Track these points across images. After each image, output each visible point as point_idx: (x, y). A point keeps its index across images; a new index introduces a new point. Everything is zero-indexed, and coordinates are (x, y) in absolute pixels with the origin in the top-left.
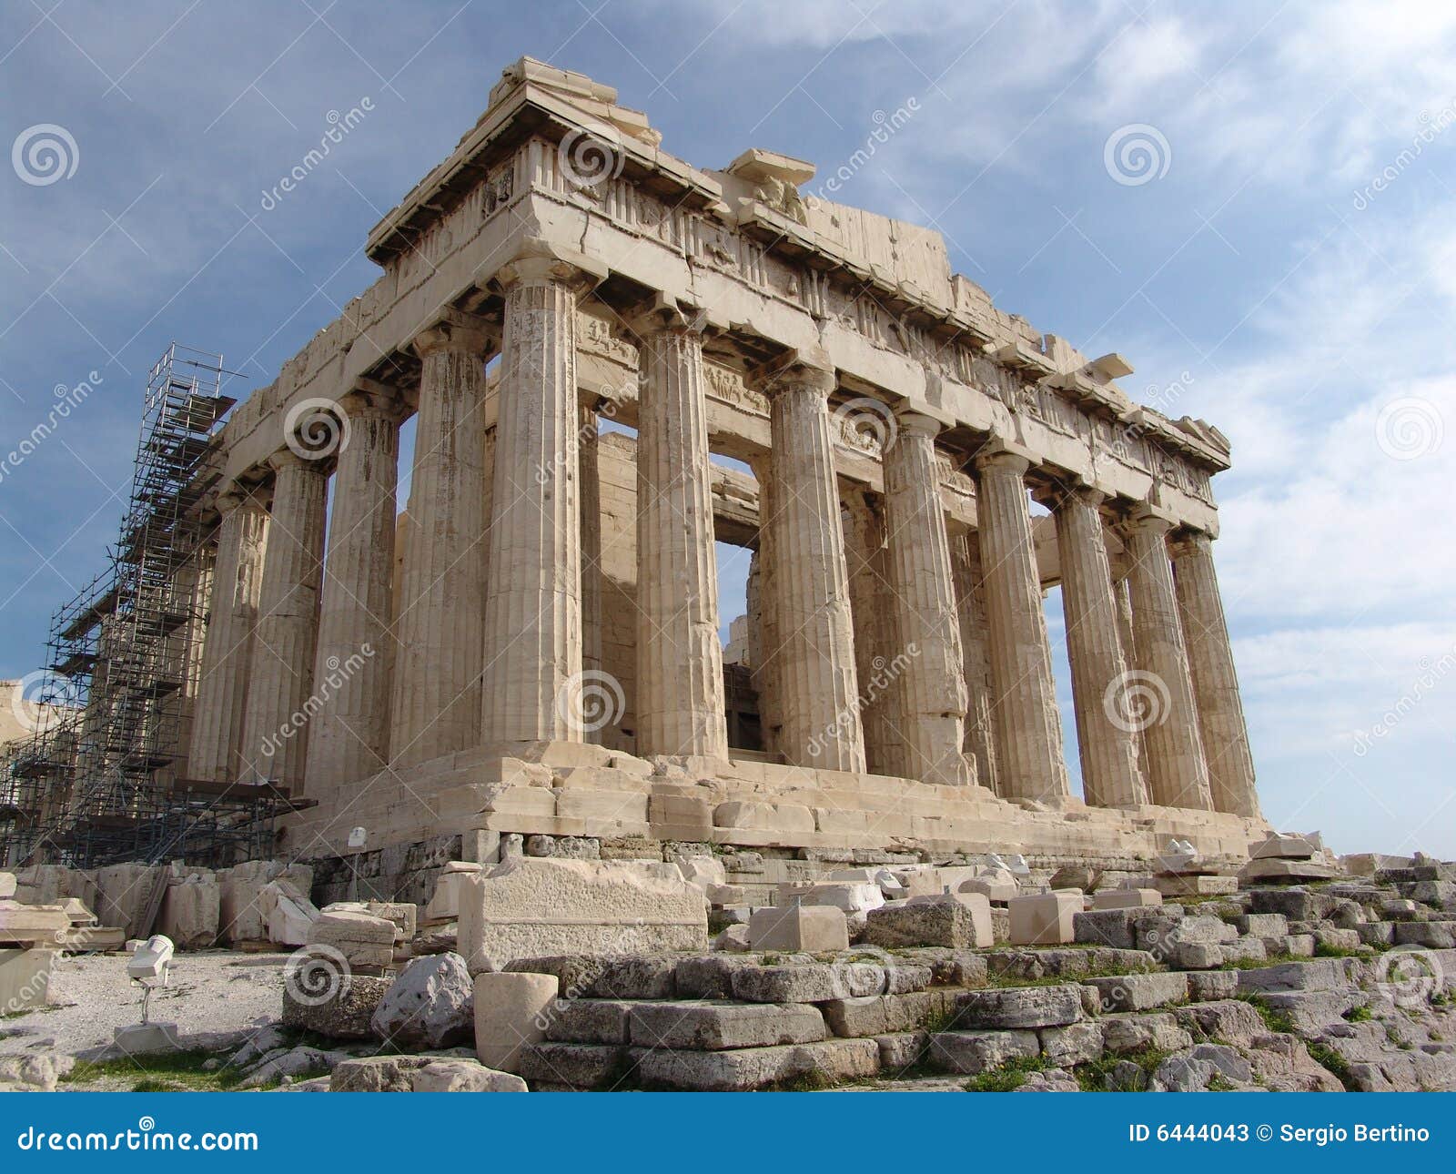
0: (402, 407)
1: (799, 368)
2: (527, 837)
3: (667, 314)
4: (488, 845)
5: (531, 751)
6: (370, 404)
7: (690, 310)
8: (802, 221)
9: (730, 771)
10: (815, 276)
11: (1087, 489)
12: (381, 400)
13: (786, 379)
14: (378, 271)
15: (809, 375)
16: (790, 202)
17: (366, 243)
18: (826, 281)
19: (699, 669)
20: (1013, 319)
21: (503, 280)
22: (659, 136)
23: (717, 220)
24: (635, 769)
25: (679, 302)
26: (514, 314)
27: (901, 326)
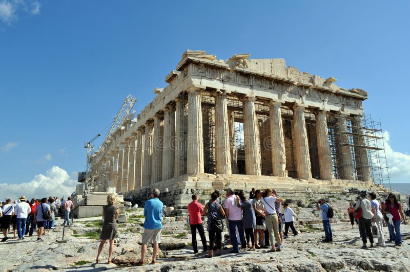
0: (174, 109)
1: (247, 98)
2: (191, 190)
3: (219, 93)
4: (185, 191)
5: (194, 175)
6: (169, 109)
7: (223, 91)
8: (247, 67)
9: (231, 176)
10: (251, 77)
11: (322, 111)
12: (171, 108)
13: (245, 99)
14: (168, 84)
15: (249, 99)
16: (244, 63)
17: (165, 79)
18: (254, 77)
19: (225, 159)
20: (304, 73)
21: (187, 91)
22: (216, 56)
23: (229, 71)
24: (212, 177)
25: (221, 90)
26: (190, 97)
27: (272, 83)
